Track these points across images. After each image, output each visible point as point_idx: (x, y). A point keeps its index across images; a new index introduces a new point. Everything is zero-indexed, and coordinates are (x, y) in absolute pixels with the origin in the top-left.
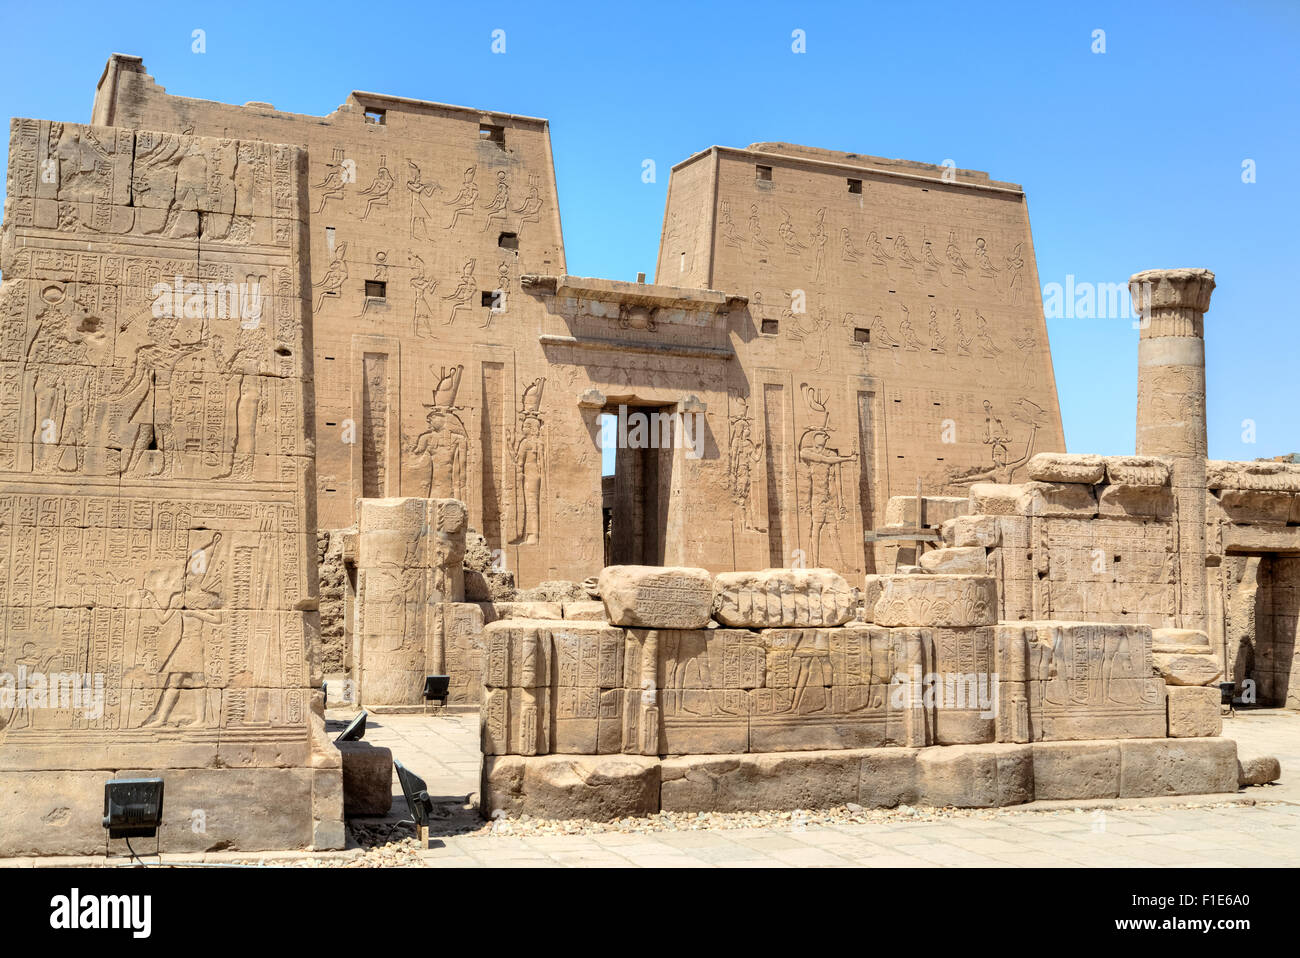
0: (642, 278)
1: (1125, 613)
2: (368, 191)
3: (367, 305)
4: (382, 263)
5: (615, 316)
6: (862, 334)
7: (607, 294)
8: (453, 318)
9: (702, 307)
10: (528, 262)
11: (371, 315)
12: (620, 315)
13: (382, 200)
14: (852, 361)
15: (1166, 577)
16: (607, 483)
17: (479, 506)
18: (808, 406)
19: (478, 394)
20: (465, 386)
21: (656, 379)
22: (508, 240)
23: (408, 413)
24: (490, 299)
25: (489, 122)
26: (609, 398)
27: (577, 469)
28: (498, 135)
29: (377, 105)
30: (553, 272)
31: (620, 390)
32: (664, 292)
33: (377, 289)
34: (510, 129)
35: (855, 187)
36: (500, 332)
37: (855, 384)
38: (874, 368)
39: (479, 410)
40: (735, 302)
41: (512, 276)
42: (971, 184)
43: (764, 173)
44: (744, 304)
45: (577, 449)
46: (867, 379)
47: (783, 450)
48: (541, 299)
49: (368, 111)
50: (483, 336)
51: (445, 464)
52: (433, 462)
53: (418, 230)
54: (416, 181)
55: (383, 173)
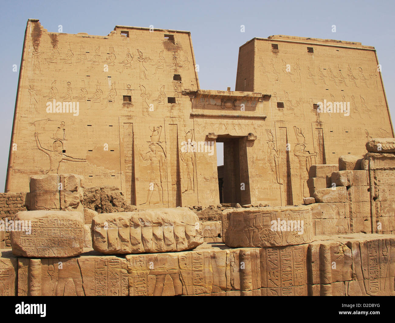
0: (229, 89)
2: (123, 62)
3: (124, 104)
4: (129, 89)
5: (219, 104)
6: (316, 106)
7: (216, 96)
8: (157, 107)
9: (253, 99)
10: (187, 85)
11: (125, 108)
12: (222, 104)
13: (129, 65)
14: (313, 117)
16: (220, 168)
17: (170, 179)
18: (297, 135)
19: (168, 137)
20: (163, 134)
21: (237, 128)
22: (177, 78)
23: (141, 145)
24: (171, 100)
25: (168, 33)
26: (219, 136)
27: (207, 164)
28: (171, 38)
29: (126, 30)
30: (195, 89)
31: (223, 132)
32: (238, 94)
33: (128, 99)
34: (176, 36)
35: (310, 50)
36: (175, 113)
37: (315, 126)
38: (322, 119)
39: (169, 143)
40: (267, 97)
41: (179, 90)
42: (355, 47)
43: (275, 47)
44: (269, 97)
45: (207, 156)
46: (319, 123)
47: (287, 152)
48: (191, 99)
49: (122, 32)
50: (169, 114)
51: (156, 164)
52: (152, 163)
53: (143, 76)
54: (141, 57)
55: (128, 55)
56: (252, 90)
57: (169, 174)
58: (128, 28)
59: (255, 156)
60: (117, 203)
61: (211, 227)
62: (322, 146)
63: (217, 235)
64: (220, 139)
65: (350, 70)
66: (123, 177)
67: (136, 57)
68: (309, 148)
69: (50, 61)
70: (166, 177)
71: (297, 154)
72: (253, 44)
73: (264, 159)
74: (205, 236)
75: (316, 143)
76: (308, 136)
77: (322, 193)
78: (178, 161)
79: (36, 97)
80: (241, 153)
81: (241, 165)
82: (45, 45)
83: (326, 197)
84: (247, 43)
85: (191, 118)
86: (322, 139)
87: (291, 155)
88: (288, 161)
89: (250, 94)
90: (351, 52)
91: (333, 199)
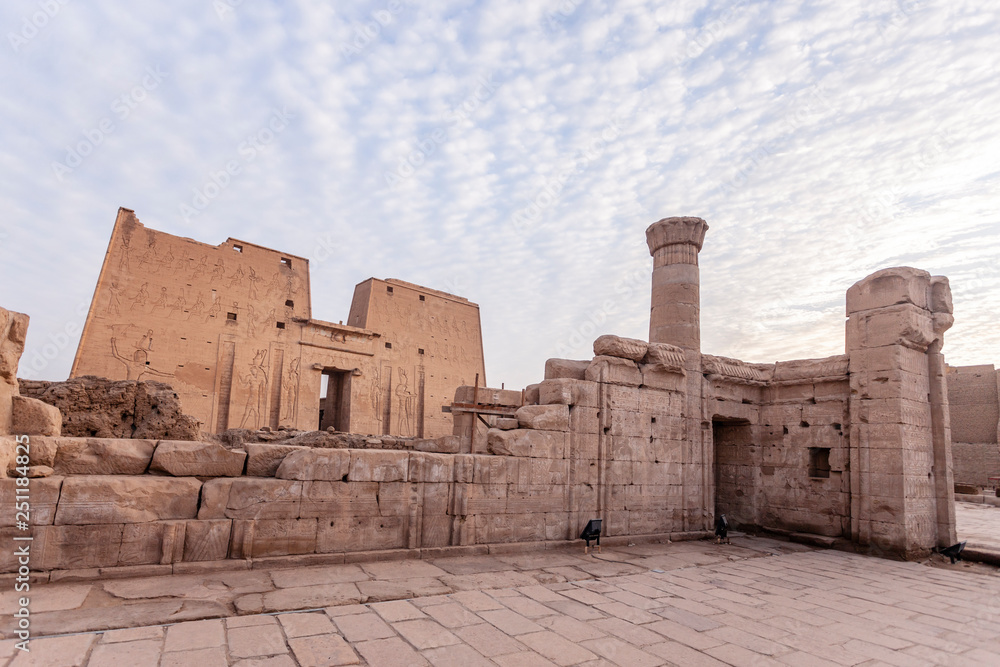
0: (341, 322)
1: (657, 462)
2: (232, 277)
3: (227, 322)
4: (236, 307)
5: (330, 336)
6: (421, 352)
7: (327, 328)
8: (264, 331)
9: (363, 335)
10: (298, 312)
11: (229, 326)
12: (333, 335)
13: (238, 281)
14: (417, 359)
15: (680, 437)
16: (322, 400)
17: (269, 405)
18: (400, 375)
19: (272, 361)
20: (266, 358)
21: (344, 362)
22: (289, 303)
23: (242, 366)
24: (280, 325)
25: (285, 257)
26: (325, 368)
27: (310, 393)
28: (289, 263)
29: (239, 244)
30: (307, 318)
31: (329, 364)
32: (350, 329)
33: (233, 317)
34: (293, 261)
35: (422, 298)
36: (283, 338)
37: (417, 369)
38: (424, 364)
39: (272, 368)
40: (376, 335)
41: (290, 317)
42: (462, 302)
43: (390, 289)
44: (379, 336)
45: (311, 386)
46: (422, 367)
47: (390, 391)
48: (301, 327)
49: (235, 246)
50: (276, 339)
51: (256, 388)
52: (251, 387)
53: (252, 295)
54: (253, 276)
55: (239, 271)
56: (364, 327)
57: (269, 400)
58: (242, 242)
59: (358, 391)
60: (164, 410)
61: (330, 459)
63: (341, 477)
64: (326, 371)
65: (455, 322)
66: (217, 399)
67: (247, 275)
68: (410, 389)
69: (143, 260)
70: (265, 403)
71: (399, 393)
72: (370, 284)
73: (367, 395)
74: (316, 478)
75: (417, 386)
76: (410, 378)
77: (532, 412)
78: (280, 388)
79: (119, 297)
80: (345, 387)
81: (344, 399)
82: (138, 241)
83: (538, 419)
84: (365, 281)
85: (298, 345)
86: (422, 382)
87: (393, 394)
88: (389, 399)
89: (361, 330)
90: (457, 305)
91: (547, 423)
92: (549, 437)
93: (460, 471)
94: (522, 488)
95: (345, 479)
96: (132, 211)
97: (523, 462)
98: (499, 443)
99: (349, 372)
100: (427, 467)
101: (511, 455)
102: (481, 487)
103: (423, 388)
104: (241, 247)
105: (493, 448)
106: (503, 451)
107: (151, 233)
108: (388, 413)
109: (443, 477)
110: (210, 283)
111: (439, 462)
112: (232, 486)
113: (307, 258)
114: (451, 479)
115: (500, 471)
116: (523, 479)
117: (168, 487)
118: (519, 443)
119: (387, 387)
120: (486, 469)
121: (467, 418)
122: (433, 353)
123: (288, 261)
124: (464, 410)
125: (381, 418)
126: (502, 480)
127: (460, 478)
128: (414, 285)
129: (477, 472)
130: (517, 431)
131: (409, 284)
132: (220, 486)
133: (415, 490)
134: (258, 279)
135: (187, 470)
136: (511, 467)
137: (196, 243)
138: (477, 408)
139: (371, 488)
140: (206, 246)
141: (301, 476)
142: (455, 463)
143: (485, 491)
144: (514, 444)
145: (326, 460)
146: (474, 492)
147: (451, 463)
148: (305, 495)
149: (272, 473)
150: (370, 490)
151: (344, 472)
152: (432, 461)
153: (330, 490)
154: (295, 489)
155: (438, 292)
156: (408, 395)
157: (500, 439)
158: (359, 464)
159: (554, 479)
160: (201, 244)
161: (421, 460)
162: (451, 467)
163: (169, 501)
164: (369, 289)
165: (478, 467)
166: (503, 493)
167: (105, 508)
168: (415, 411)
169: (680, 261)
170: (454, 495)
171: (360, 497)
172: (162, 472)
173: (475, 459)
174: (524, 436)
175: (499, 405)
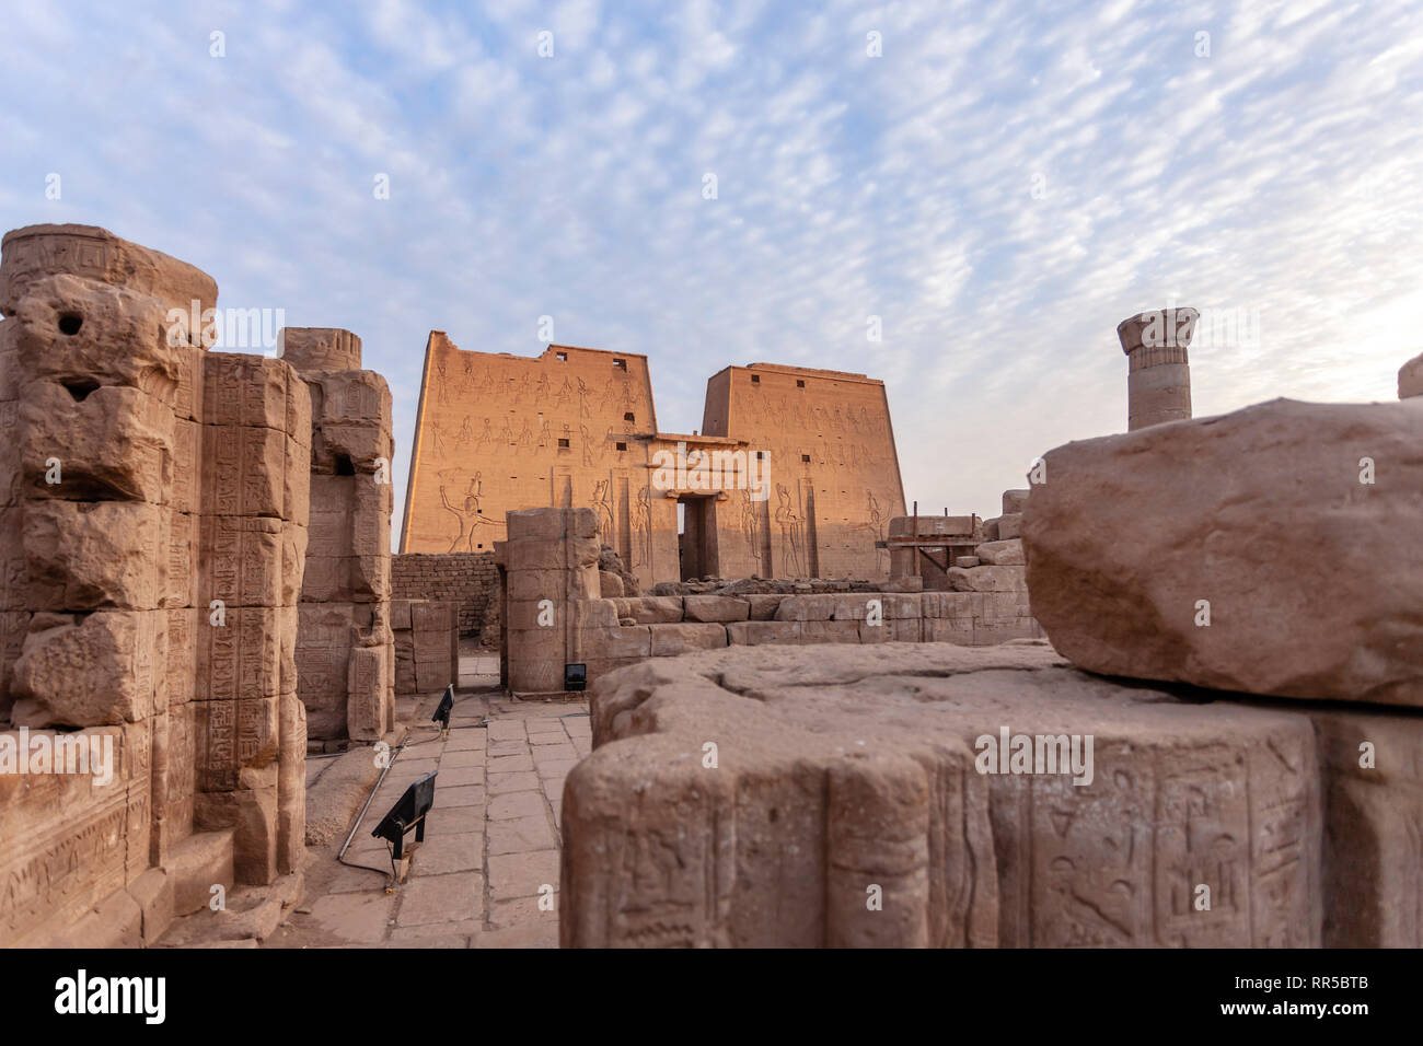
0: (695, 432)
2: (559, 394)
3: (559, 451)
4: (567, 431)
6: (806, 459)
8: (603, 455)
9: (726, 446)
10: (641, 426)
11: (561, 456)
13: (566, 398)
14: (801, 471)
16: (680, 536)
18: (779, 494)
19: (616, 493)
20: (609, 489)
22: (629, 417)
24: (621, 447)
25: (617, 357)
26: (681, 494)
27: (666, 529)
28: (622, 364)
29: (562, 350)
30: (652, 432)
32: (708, 439)
33: (565, 443)
34: (628, 361)
35: (801, 384)
36: (626, 462)
37: (803, 484)
38: (812, 475)
39: (617, 503)
40: (743, 444)
41: (632, 434)
42: (858, 380)
43: (756, 379)
44: (746, 444)
45: (666, 520)
46: (809, 480)
47: (767, 516)
48: (646, 446)
49: (558, 354)
50: (617, 465)
53: (584, 413)
54: (582, 388)
55: (566, 384)
56: (725, 435)
57: (617, 543)
58: (566, 348)
62: (811, 509)
64: (681, 498)
65: (850, 411)
67: (575, 389)
68: (795, 511)
69: (462, 389)
71: (780, 519)
72: (728, 375)
73: (737, 526)
75: (804, 506)
76: (793, 495)
77: (993, 549)
78: (628, 526)
79: (442, 438)
80: (708, 517)
81: (709, 533)
82: (454, 366)
83: (1000, 555)
84: (721, 373)
85: (645, 469)
86: (811, 500)
87: (772, 520)
88: (768, 528)
89: (722, 440)
90: (852, 387)
91: (1010, 559)
92: (1012, 571)
93: (927, 608)
94: (988, 621)
95: (832, 618)
96: (443, 333)
97: (988, 596)
98: (961, 581)
99: (711, 497)
100: (898, 605)
101: (975, 591)
102: (948, 622)
103: (813, 508)
104: (565, 355)
105: (956, 586)
106: (966, 588)
107: (466, 355)
108: (767, 547)
109: (914, 613)
110: (536, 405)
111: (908, 601)
112: (748, 628)
113: (644, 354)
114: (920, 616)
115: (965, 606)
116: (988, 612)
117: (707, 630)
118: (982, 579)
119: (763, 514)
120: (951, 605)
121: (908, 553)
122: (823, 459)
123: (621, 362)
124: (903, 544)
125: (759, 555)
126: (968, 614)
127: (928, 613)
128: (788, 368)
129: (943, 608)
130: (978, 569)
131: (780, 367)
132: (740, 628)
133: (889, 626)
134: (589, 392)
135: (711, 618)
136: (975, 602)
137: (514, 358)
138: (917, 540)
139: (854, 626)
140: (526, 359)
141: (799, 617)
142: (922, 601)
143: (952, 625)
144: (977, 580)
145: (816, 604)
146: (941, 626)
147: (919, 601)
148: (803, 631)
149: (771, 616)
150: (851, 627)
151: (831, 613)
152: (902, 601)
153: (821, 629)
154: (795, 627)
155: (822, 372)
156: (793, 520)
157: (963, 577)
158: (842, 606)
159: (1021, 611)
160: (520, 359)
161: (893, 600)
162: (920, 605)
163: (710, 640)
164: (728, 384)
165: (944, 603)
166: (969, 626)
167: (677, 644)
168: (805, 542)
169: (1162, 361)
170: (923, 629)
171: (846, 633)
172: (695, 620)
173: (940, 596)
174: (987, 572)
175: (945, 536)
